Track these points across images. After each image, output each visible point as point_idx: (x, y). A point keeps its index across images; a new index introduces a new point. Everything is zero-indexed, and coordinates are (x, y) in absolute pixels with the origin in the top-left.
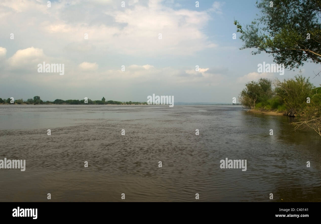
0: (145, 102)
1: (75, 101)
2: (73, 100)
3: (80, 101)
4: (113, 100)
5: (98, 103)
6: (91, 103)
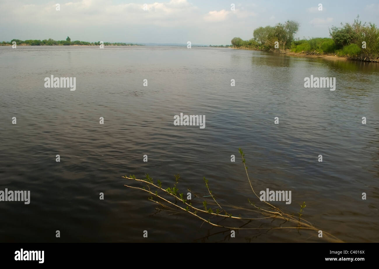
0: (116, 43)
1: (36, 41)
2: (34, 41)
3: (42, 41)
4: (79, 41)
5: (63, 44)
6: (55, 44)
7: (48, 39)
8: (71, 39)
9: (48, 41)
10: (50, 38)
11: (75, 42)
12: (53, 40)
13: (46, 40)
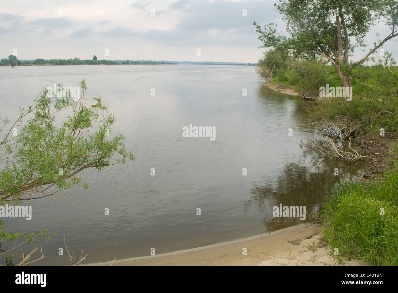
5: (89, 63)
6: (80, 63)
7: (73, 59)
8: (97, 58)
9: (74, 60)
10: (76, 57)
11: (102, 61)
12: (79, 59)
13: (71, 60)
